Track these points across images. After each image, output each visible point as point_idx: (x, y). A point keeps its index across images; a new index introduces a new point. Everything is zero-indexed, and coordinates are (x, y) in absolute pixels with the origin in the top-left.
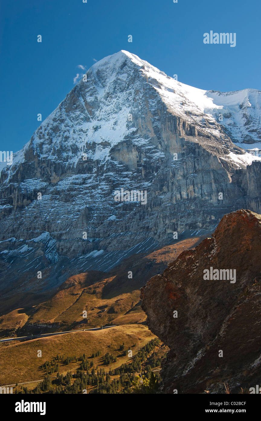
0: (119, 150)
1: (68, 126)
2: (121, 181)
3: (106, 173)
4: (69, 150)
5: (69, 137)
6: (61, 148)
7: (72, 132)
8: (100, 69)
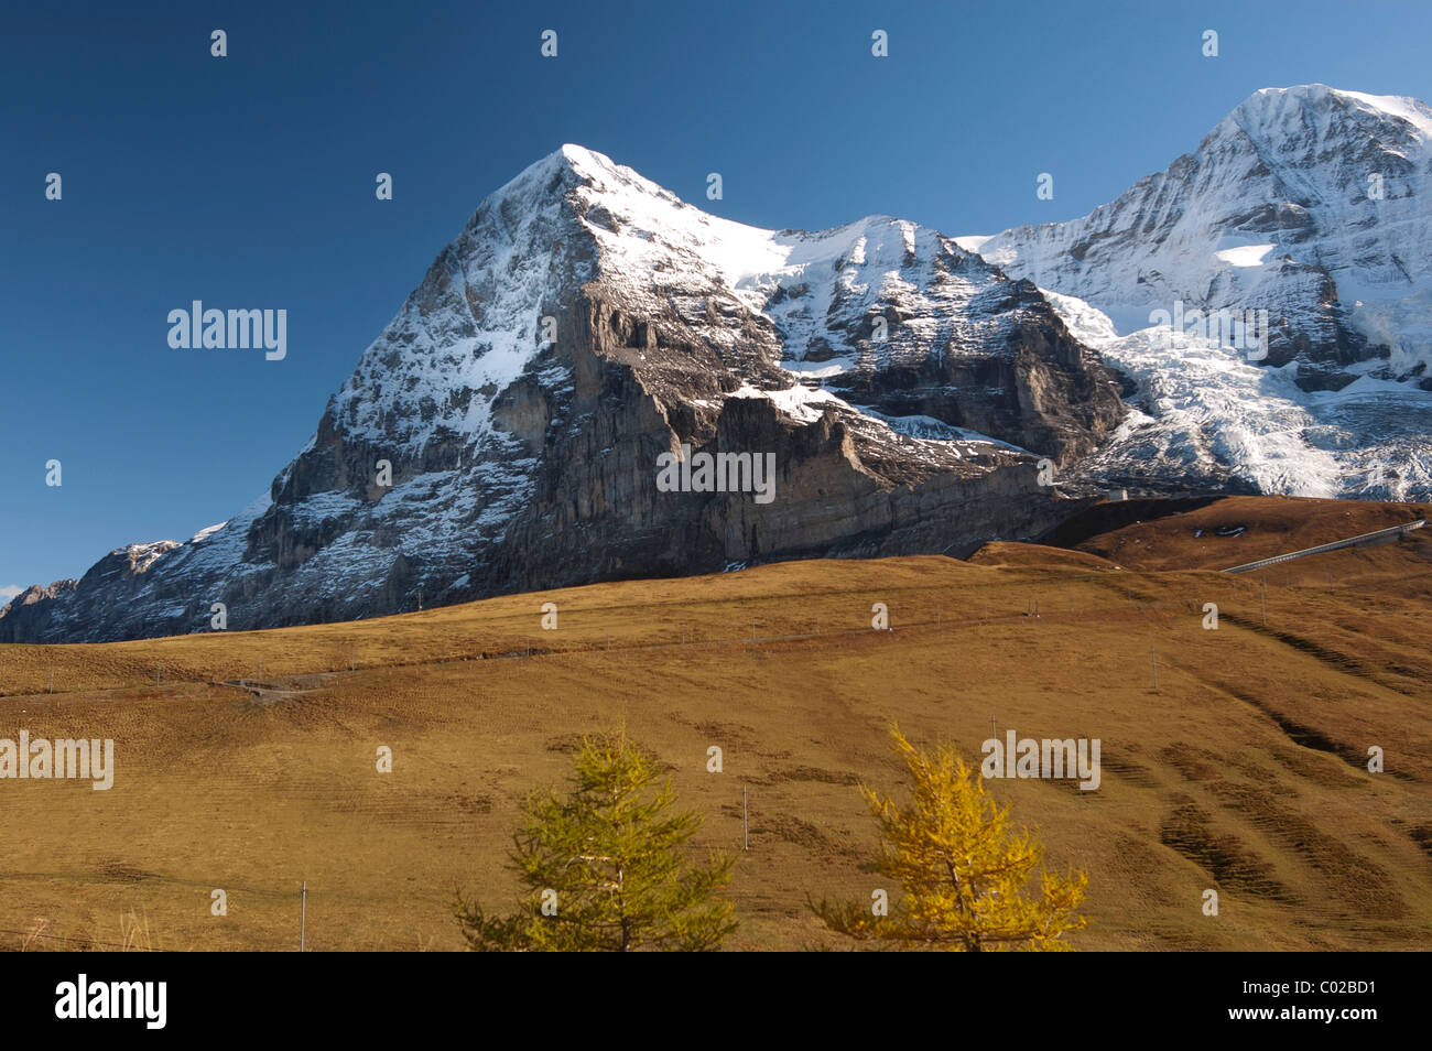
0: (512, 402)
1: (422, 351)
2: (507, 484)
3: (479, 465)
4: (415, 413)
5: (418, 379)
6: (396, 409)
7: (427, 363)
8: (509, 199)
